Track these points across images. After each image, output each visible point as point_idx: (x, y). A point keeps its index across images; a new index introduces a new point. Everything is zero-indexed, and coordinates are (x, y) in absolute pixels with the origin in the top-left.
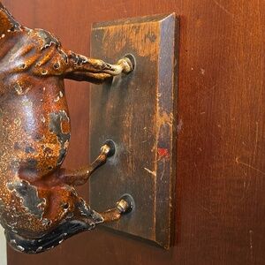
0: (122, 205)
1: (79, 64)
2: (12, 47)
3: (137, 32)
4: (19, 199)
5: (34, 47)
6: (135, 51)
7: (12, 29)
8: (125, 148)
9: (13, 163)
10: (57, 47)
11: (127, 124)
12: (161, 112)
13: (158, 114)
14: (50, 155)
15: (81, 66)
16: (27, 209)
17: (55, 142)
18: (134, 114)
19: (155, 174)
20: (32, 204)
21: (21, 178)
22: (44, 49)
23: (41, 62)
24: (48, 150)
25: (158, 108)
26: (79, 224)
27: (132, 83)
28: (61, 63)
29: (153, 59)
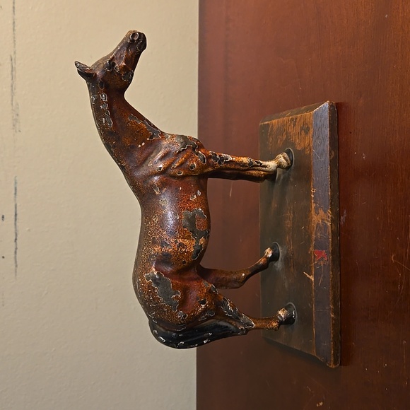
0: (282, 313)
1: (220, 163)
2: (152, 153)
3: (294, 125)
4: (154, 289)
5: (170, 152)
6: (293, 145)
7: (151, 138)
8: (288, 250)
9: (151, 256)
10: (194, 149)
11: (288, 224)
12: (316, 209)
13: (313, 212)
14: (184, 250)
15: (223, 165)
16: (161, 299)
17: (188, 238)
18: (294, 213)
19: (312, 278)
20: (166, 294)
21: (156, 270)
22: (180, 152)
23: (177, 165)
24: (181, 245)
25: (313, 205)
26: (227, 327)
27: (292, 179)
28: (198, 164)
29: (307, 152)
